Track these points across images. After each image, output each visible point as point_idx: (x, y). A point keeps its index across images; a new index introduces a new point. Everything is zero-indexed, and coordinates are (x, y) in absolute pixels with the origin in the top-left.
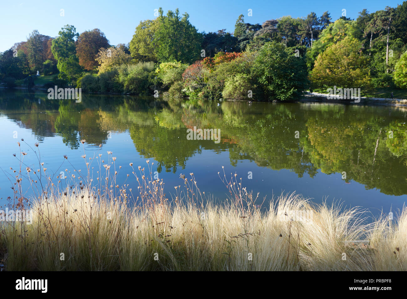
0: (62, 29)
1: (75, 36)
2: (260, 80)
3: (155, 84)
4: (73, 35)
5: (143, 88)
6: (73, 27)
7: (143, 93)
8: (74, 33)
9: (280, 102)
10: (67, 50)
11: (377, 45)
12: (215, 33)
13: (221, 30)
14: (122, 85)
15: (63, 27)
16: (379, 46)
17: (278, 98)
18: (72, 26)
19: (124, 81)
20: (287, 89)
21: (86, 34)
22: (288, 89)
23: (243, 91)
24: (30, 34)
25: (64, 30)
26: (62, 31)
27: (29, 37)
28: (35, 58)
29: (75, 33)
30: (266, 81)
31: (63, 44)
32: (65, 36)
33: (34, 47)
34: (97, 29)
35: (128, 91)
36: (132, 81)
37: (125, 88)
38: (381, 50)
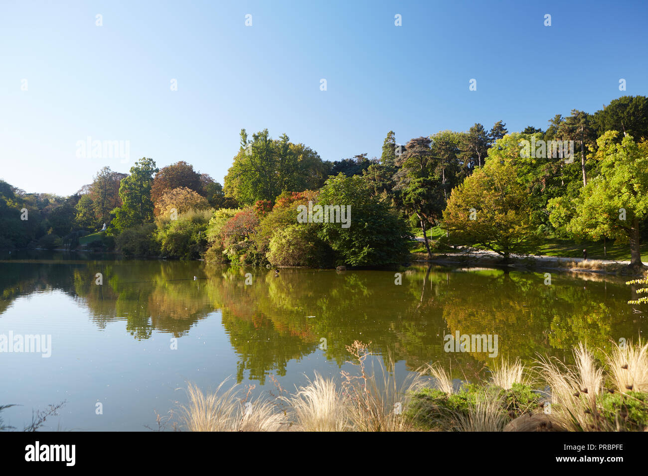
0: (136, 163)
1: (155, 173)
2: (319, 235)
3: (197, 242)
4: (152, 171)
5: (185, 249)
6: (151, 160)
7: (186, 256)
8: (152, 169)
9: (349, 268)
10: (140, 193)
11: (570, 169)
12: (351, 161)
13: (360, 155)
14: (159, 244)
15: (138, 162)
16: (574, 171)
17: (347, 262)
18: (149, 159)
19: (163, 238)
20: (358, 247)
21: (167, 170)
22: (361, 249)
23: (293, 252)
24: (98, 173)
25: (139, 164)
26: (135, 166)
27: (95, 176)
28: (103, 205)
29: (154, 169)
30: (326, 235)
31: (135, 184)
32: (138, 173)
33: (101, 190)
34: (182, 162)
35: (167, 253)
36: (173, 237)
37: (163, 248)
38: (576, 177)
